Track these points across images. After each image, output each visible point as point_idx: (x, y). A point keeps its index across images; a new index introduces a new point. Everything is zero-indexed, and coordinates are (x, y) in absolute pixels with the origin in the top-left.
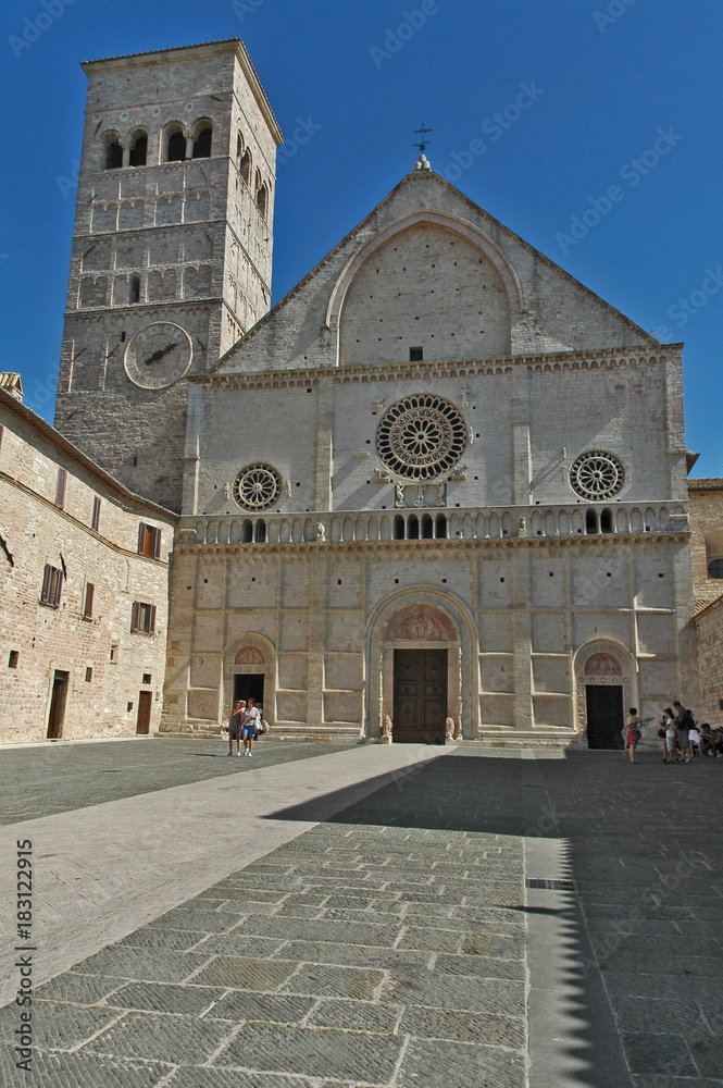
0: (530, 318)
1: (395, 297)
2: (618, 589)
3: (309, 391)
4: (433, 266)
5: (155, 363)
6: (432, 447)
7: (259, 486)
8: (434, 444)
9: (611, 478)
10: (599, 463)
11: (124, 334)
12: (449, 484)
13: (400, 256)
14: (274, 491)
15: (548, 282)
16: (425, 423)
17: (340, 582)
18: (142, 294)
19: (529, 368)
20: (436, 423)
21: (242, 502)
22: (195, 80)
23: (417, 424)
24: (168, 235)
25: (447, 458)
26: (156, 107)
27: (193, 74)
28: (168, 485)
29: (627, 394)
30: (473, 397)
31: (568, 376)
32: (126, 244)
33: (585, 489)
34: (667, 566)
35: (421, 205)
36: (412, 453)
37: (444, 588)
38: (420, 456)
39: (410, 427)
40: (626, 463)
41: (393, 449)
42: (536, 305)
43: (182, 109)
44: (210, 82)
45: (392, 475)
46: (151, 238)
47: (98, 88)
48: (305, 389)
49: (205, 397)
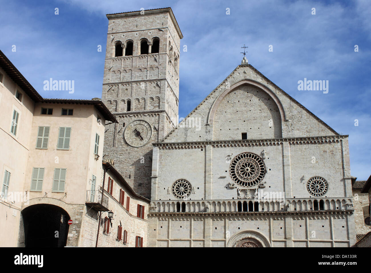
0: (289, 123)
1: (235, 113)
2: (327, 232)
3: (202, 150)
4: (250, 101)
6: (252, 174)
7: (182, 189)
8: (253, 173)
9: (323, 188)
10: (318, 182)
11: (124, 124)
12: (259, 189)
13: (237, 96)
14: (189, 191)
15: (296, 109)
16: (249, 164)
17: (216, 228)
18: (131, 108)
19: (290, 143)
20: (253, 164)
21: (175, 195)
22: (152, 22)
23: (246, 164)
25: (258, 179)
26: (137, 32)
27: (151, 20)
28: (144, 187)
29: (328, 154)
30: (268, 154)
31: (305, 146)
32: (125, 87)
33: (313, 192)
34: (345, 223)
35: (245, 77)
36: (244, 176)
37: (258, 231)
38: (247, 177)
39: (243, 166)
40: (328, 181)
41: (236, 174)
42: (291, 118)
43: (147, 34)
44: (159, 23)
45: (236, 185)
46: (134, 85)
47: (113, 24)
48: (200, 149)
49: (160, 152)
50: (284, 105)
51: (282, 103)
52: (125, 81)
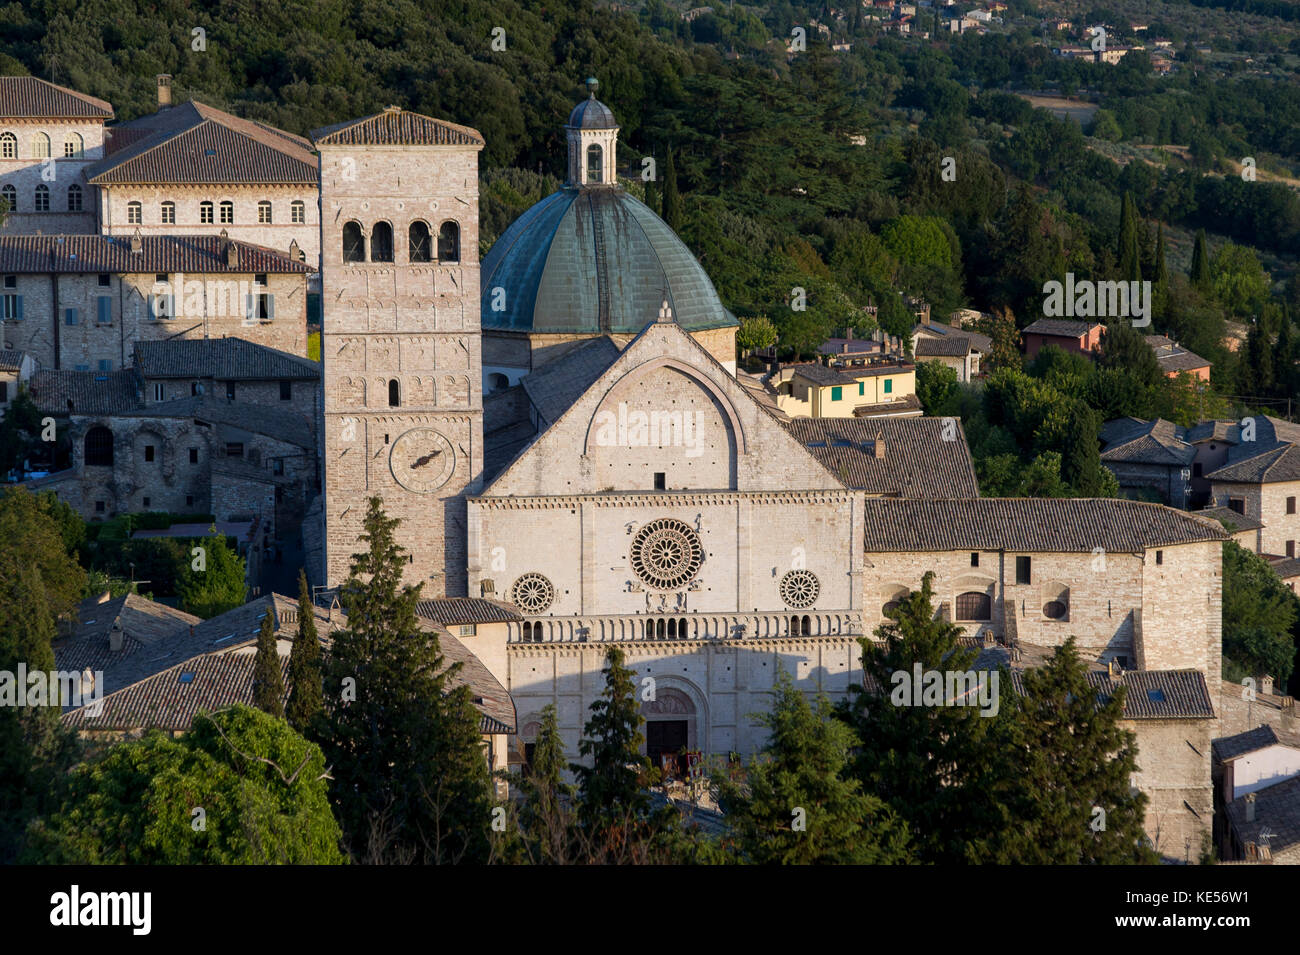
0: (754, 458)
2: (812, 675)
3: (573, 512)
4: (674, 402)
5: (421, 467)
6: (675, 563)
7: (533, 594)
9: (810, 591)
10: (801, 580)
11: (387, 436)
12: (689, 593)
13: (646, 391)
14: (547, 597)
15: (769, 428)
16: (670, 542)
19: (752, 501)
20: (678, 543)
21: (520, 605)
22: (438, 176)
24: (423, 340)
25: (687, 572)
26: (401, 201)
27: (435, 169)
28: (444, 581)
29: (825, 524)
30: (706, 522)
31: (780, 508)
32: (381, 346)
33: (790, 599)
34: (847, 658)
35: (665, 352)
36: (658, 567)
37: (685, 675)
38: (666, 569)
39: (658, 546)
40: (821, 579)
41: (644, 563)
42: (758, 448)
43: (426, 207)
44: (454, 180)
45: (643, 586)
46: (406, 342)
47: (333, 169)
48: (569, 511)
49: (483, 515)
50: (744, 420)
51: (742, 415)
52: (381, 331)
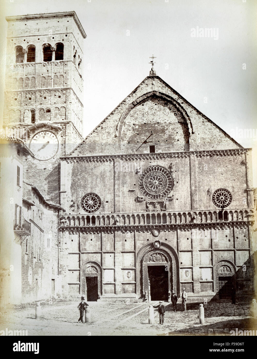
2: (230, 242)
5: (43, 149)
8: (161, 186)
9: (227, 199)
10: (223, 194)
11: (29, 135)
12: (167, 201)
13: (145, 108)
14: (98, 204)
15: (203, 122)
16: (157, 177)
17: (126, 241)
18: (36, 119)
19: (197, 156)
20: (161, 177)
23: (154, 177)
24: (46, 93)
25: (166, 191)
26: (39, 37)
30: (175, 167)
31: (211, 159)
32: (28, 96)
33: (218, 203)
34: (247, 233)
35: (153, 89)
36: (152, 189)
37: (166, 242)
38: (155, 190)
39: (151, 179)
40: (232, 193)
41: (145, 187)
42: (198, 131)
43: (50, 39)
44: (62, 28)
45: (145, 198)
46: (38, 94)
48: (108, 163)
49: (68, 166)
51: (190, 116)
52: (28, 90)
